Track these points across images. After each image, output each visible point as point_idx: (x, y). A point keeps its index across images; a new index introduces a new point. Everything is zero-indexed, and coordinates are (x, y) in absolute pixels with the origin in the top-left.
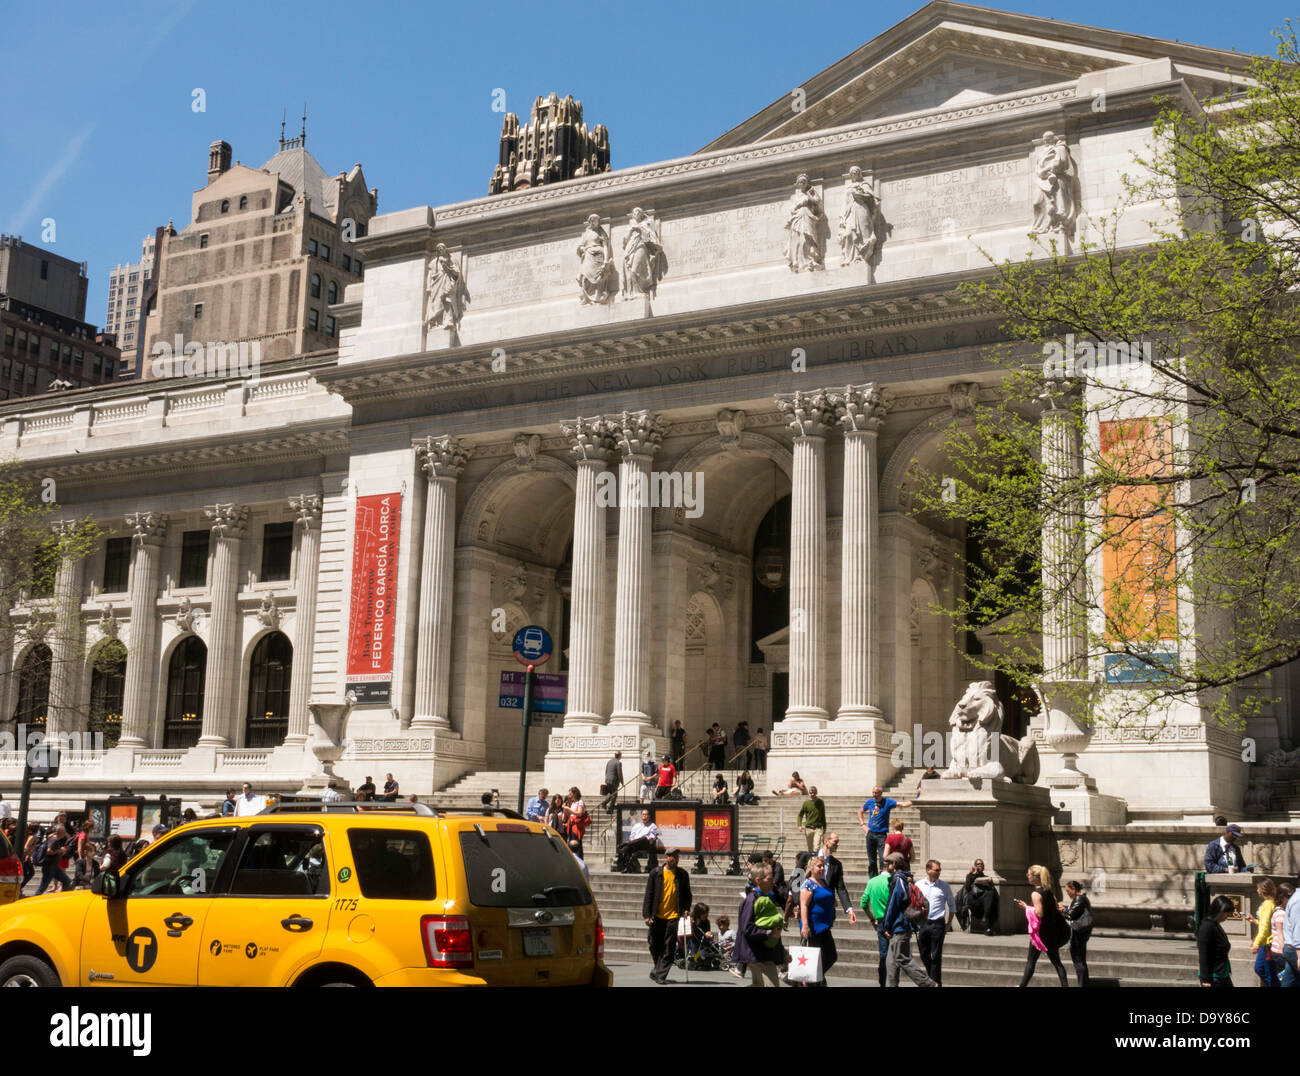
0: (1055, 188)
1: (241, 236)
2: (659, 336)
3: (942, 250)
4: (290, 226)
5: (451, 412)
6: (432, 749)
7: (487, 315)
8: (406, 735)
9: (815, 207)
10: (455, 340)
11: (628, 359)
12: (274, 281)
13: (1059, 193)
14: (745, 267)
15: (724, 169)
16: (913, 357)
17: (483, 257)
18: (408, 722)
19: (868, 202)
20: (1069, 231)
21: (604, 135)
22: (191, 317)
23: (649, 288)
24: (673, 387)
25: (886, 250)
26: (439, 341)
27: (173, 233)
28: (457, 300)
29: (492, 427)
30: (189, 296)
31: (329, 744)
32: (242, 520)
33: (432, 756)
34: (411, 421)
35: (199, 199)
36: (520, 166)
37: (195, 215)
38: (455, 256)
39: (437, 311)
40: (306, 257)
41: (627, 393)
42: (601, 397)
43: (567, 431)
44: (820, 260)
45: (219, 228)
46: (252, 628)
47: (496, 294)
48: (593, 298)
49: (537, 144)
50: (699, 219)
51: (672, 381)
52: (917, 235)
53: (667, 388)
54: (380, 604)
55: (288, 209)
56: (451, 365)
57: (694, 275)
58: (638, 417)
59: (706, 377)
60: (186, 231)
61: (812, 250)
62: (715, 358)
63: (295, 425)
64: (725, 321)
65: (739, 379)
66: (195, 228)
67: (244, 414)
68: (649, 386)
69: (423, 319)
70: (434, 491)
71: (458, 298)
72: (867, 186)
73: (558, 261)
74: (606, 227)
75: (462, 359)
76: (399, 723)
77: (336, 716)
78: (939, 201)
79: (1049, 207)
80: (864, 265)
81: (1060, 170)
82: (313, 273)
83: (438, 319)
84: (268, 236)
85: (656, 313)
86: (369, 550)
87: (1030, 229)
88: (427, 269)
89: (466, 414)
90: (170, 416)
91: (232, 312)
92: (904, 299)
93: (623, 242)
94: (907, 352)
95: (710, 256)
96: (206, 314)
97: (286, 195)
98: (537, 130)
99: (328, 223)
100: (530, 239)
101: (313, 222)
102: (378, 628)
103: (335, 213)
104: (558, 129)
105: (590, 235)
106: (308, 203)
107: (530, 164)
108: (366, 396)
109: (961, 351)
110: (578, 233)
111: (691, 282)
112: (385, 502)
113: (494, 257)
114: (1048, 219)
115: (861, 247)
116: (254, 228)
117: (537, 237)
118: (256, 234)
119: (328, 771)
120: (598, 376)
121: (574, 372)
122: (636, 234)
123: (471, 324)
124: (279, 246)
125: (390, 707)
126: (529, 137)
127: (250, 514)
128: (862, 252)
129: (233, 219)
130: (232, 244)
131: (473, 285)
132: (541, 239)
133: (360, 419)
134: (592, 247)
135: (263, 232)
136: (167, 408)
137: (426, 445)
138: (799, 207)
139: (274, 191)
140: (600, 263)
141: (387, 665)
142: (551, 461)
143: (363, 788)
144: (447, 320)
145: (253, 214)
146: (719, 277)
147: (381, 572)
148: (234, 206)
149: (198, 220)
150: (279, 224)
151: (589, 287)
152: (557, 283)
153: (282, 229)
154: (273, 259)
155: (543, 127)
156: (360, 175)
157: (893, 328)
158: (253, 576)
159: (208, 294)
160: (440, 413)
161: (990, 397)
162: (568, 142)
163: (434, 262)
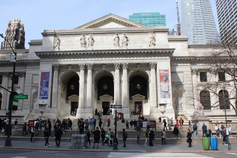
6: (56, 111)
7: (64, 46)
8: (51, 109)
9: (118, 37)
11: (90, 55)
18: (51, 107)
19: (126, 38)
20: (155, 45)
21: (23, 25)
23: (92, 45)
26: (56, 50)
33: (56, 113)
36: (11, 27)
38: (59, 37)
39: (56, 45)
43: (79, 65)
44: (119, 45)
52: (133, 43)
58: (91, 64)
61: (118, 43)
62: (103, 57)
63: (23, 60)
69: (54, 46)
70: (55, 72)
71: (59, 43)
72: (126, 36)
73: (76, 40)
74: (85, 36)
80: (126, 46)
81: (154, 37)
87: (149, 45)
93: (88, 39)
95: (102, 42)
104: (17, 23)
107: (13, 27)
110: (80, 36)
111: (99, 46)
113: (66, 38)
115: (126, 44)
119: (42, 115)
121: (80, 56)
122: (91, 38)
123: (62, 48)
126: (13, 24)
134: (83, 39)
137: (54, 65)
140: (85, 41)
142: (74, 69)
144: (58, 46)
151: (83, 44)
152: (76, 43)
155: (15, 23)
157: (131, 55)
161: (142, 66)
162: (19, 25)
163: (56, 38)
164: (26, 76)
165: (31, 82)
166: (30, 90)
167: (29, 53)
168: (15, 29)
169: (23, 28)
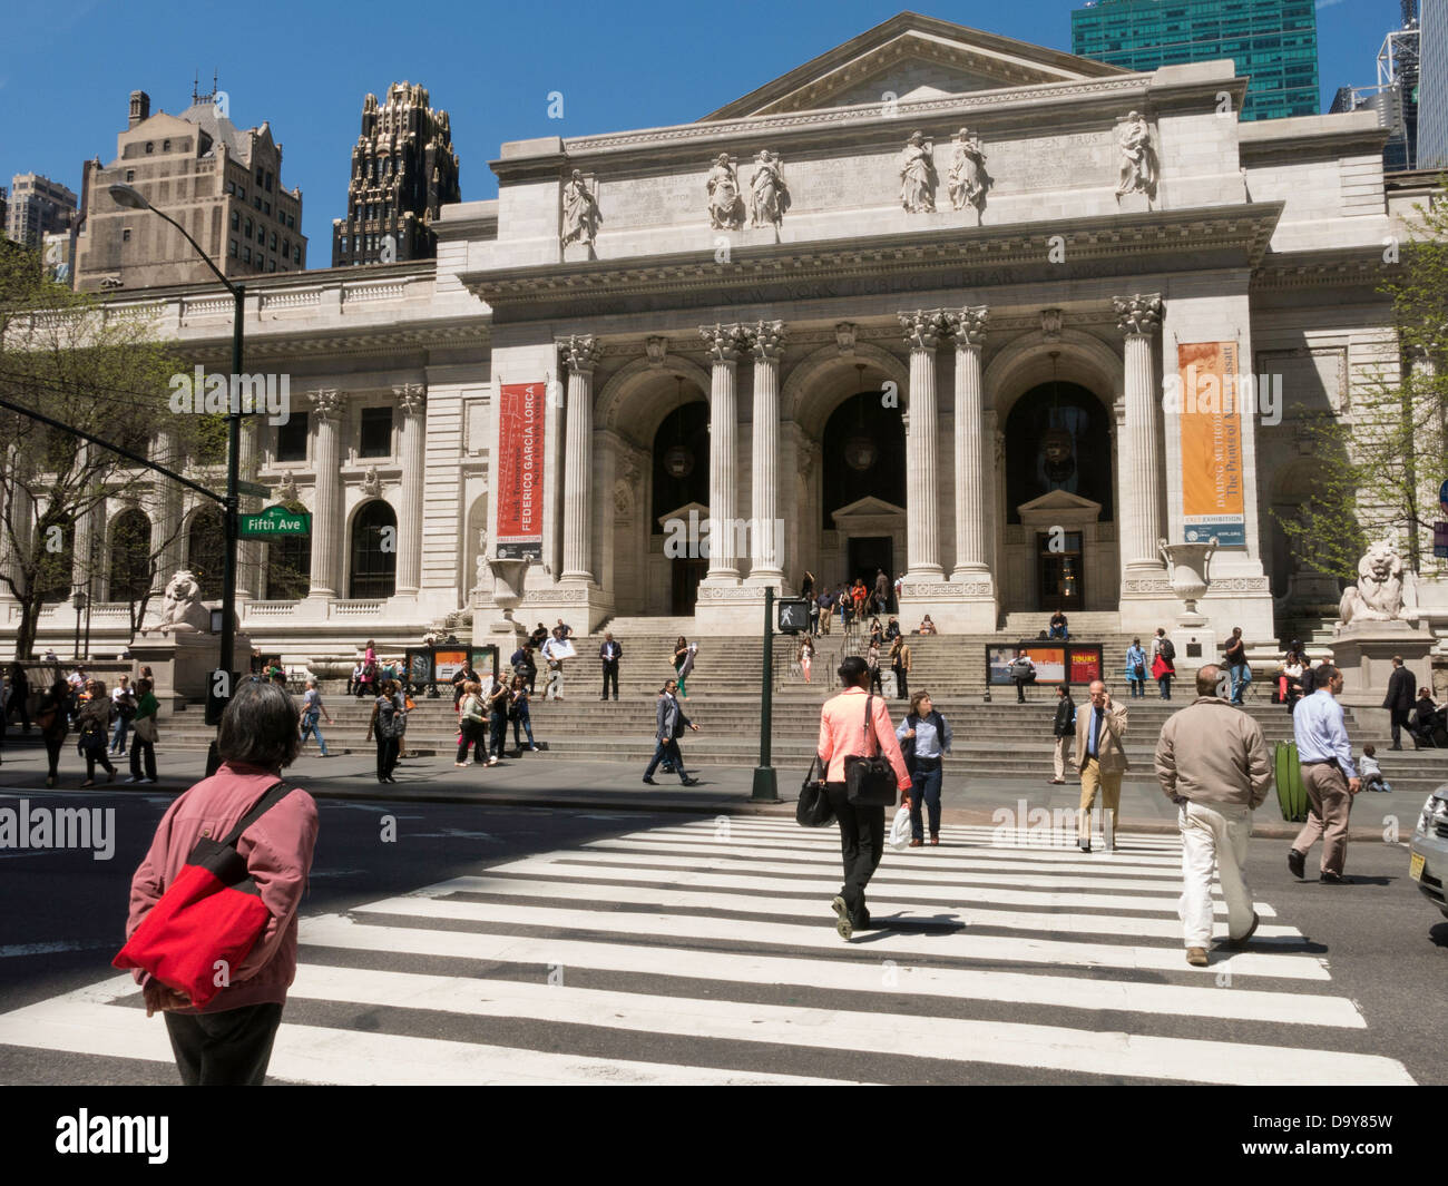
0: (1141, 157)
1: (166, 174)
2: (796, 259)
3: (1040, 202)
4: (212, 169)
5: (593, 315)
6: (586, 599)
7: (620, 234)
8: (559, 586)
9: (927, 159)
10: (592, 254)
11: (763, 277)
12: (198, 214)
13: (1144, 161)
14: (862, 206)
15: (844, 122)
16: (1018, 286)
17: (614, 184)
18: (558, 577)
19: (977, 158)
20: (1152, 192)
21: (446, 119)
22: (119, 240)
23: (776, 218)
24: (804, 302)
25: (989, 199)
26: (577, 254)
27: (100, 167)
28: (591, 220)
29: (632, 329)
30: (118, 222)
31: (511, 594)
32: (343, 405)
33: (587, 605)
34: (554, 321)
35: (124, 140)
36: (381, 138)
37: (121, 152)
38: (589, 182)
39: (575, 228)
40: (227, 196)
41: (761, 306)
42: (736, 308)
43: (706, 335)
44: (932, 204)
45: (145, 166)
46: (354, 497)
47: (627, 217)
48: (726, 224)
49: (394, 121)
50: (818, 164)
51: (802, 298)
52: (1017, 188)
53: (798, 303)
54: (528, 478)
55: (208, 154)
56: (596, 275)
57: (816, 210)
58: (772, 326)
59: (833, 296)
60: (112, 166)
61: (927, 195)
62: (839, 280)
63: (404, 323)
64: (858, 249)
65: (864, 298)
66: (121, 164)
67: (342, 312)
68: (781, 300)
69: (560, 234)
70: (575, 382)
71: (592, 218)
72: (975, 145)
73: (687, 191)
74: (733, 166)
75: (608, 270)
76: (551, 577)
77: (517, 570)
78: (1035, 162)
79: (1135, 172)
80: (974, 209)
81: (1146, 142)
82: (233, 210)
83: (576, 235)
84: (191, 175)
85: (783, 241)
86: (515, 431)
87: (1118, 189)
88: (562, 192)
89: (607, 318)
90: (263, 312)
91: (159, 238)
92: (1017, 239)
93: (751, 179)
94: (1012, 282)
95: (830, 196)
96: (134, 238)
97: (205, 143)
98: (394, 110)
99: (243, 168)
100: (659, 171)
101: (231, 166)
102: (527, 497)
103: (249, 161)
104: (412, 110)
105: (719, 170)
106: (227, 150)
107: (389, 137)
108: (508, 298)
109: (1060, 283)
110: (706, 168)
111: (814, 216)
112: (530, 390)
113: (625, 184)
114: (1133, 182)
115: (972, 195)
116: (178, 168)
117: (667, 170)
118: (181, 173)
119: (508, 617)
120: (732, 290)
121: (711, 286)
122: (765, 173)
123: (606, 241)
124: (202, 186)
125: (541, 564)
126: (387, 115)
127: (349, 399)
128: (972, 200)
129: (157, 159)
130: (156, 180)
131: (604, 208)
132: (670, 172)
133: (498, 319)
134: (723, 181)
135: (186, 172)
136: (261, 304)
137: (568, 342)
138: (915, 159)
139: (196, 137)
140: (731, 195)
141: (537, 526)
142: (679, 361)
143: (537, 633)
144: (585, 236)
145: (176, 156)
146: (840, 213)
147: (528, 450)
148: (158, 148)
149: (124, 158)
150: (201, 167)
151: (722, 215)
152: (687, 210)
153: (204, 170)
154: (196, 195)
155: (399, 108)
156: (268, 132)
157: (1002, 263)
158: (353, 452)
159: (136, 222)
160: (582, 316)
161: (1073, 321)
162: (420, 121)
163: (569, 186)
164: (429, 412)
165: (457, 445)
166: (457, 487)
167: (439, 279)
168: (399, 148)
169: (447, 137)
